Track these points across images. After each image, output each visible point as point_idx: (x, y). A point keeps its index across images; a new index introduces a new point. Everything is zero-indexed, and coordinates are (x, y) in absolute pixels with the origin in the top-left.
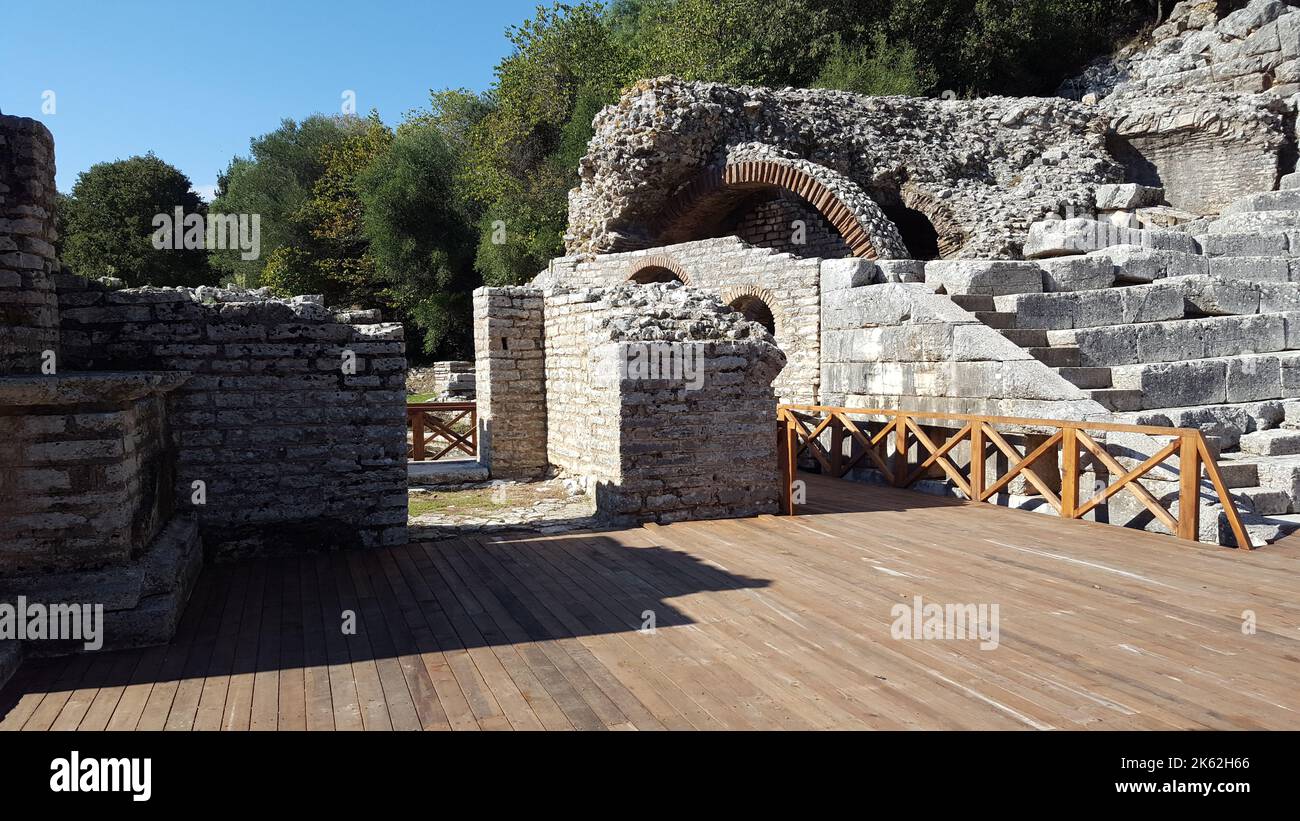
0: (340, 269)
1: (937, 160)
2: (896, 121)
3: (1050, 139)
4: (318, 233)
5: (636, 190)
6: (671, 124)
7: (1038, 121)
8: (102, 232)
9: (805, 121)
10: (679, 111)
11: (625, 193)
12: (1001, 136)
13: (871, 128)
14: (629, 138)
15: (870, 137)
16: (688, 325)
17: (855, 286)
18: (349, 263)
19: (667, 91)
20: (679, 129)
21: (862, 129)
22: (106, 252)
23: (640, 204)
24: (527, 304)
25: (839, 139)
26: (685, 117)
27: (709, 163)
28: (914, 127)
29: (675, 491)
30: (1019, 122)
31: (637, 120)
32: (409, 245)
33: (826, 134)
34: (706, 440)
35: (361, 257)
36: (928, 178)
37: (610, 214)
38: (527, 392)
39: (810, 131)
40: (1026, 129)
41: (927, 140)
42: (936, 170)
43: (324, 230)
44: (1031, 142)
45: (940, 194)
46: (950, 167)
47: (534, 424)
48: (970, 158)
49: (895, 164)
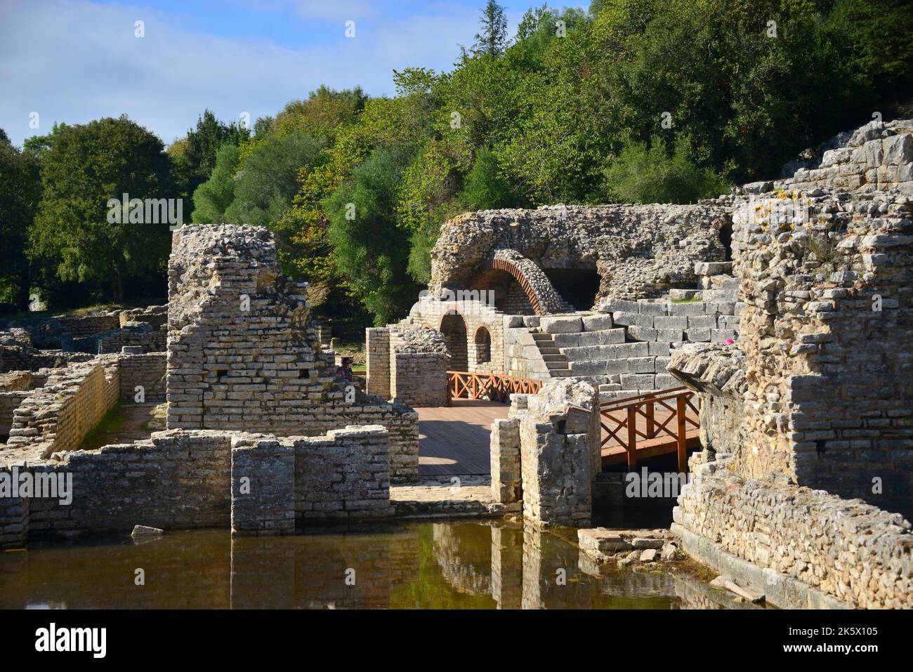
0: (311, 265)
1: (617, 247)
2: (602, 224)
3: (690, 231)
4: (296, 239)
5: (454, 269)
6: (466, 242)
7: (682, 222)
8: (81, 199)
9: (546, 229)
10: (471, 235)
11: (449, 270)
12: (663, 230)
13: (583, 230)
14: (448, 247)
15: (581, 236)
16: (422, 347)
17: (510, 327)
18: (319, 260)
19: (466, 225)
20: (470, 244)
21: (579, 231)
22: (85, 219)
23: (457, 275)
24: (383, 334)
25: (562, 238)
26: (474, 238)
27: (487, 257)
28: (612, 226)
29: (413, 399)
30: (673, 222)
31: (451, 239)
32: (362, 252)
33: (556, 236)
34: (423, 383)
35: (328, 256)
36: (611, 257)
37: (443, 279)
38: (383, 368)
39: (547, 235)
40: (677, 226)
41: (619, 234)
42: (614, 254)
43: (300, 236)
44: (678, 233)
45: (610, 268)
46: (624, 251)
47: (386, 380)
48: (638, 245)
49: (592, 251)
